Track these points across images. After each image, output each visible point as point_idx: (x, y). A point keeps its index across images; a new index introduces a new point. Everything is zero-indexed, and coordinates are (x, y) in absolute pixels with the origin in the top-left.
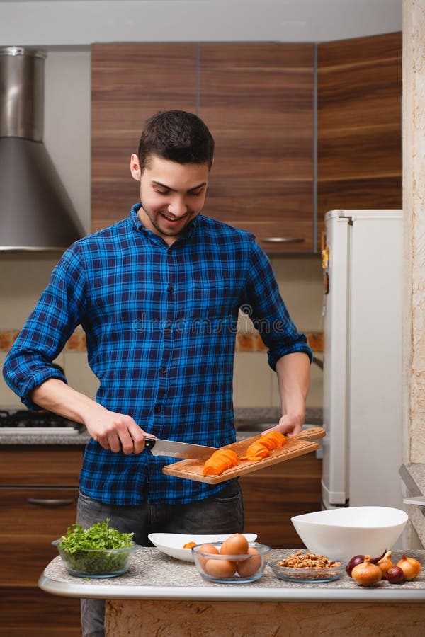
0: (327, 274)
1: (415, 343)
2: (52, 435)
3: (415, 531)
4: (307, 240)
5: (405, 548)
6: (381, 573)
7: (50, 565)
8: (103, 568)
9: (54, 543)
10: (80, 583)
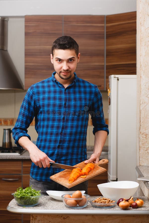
0: (110, 98)
1: (141, 122)
2: (11, 156)
3: (141, 190)
4: (102, 86)
5: (138, 196)
6: (129, 204)
7: (11, 202)
8: (30, 203)
9: (12, 194)
10: (22, 208)
